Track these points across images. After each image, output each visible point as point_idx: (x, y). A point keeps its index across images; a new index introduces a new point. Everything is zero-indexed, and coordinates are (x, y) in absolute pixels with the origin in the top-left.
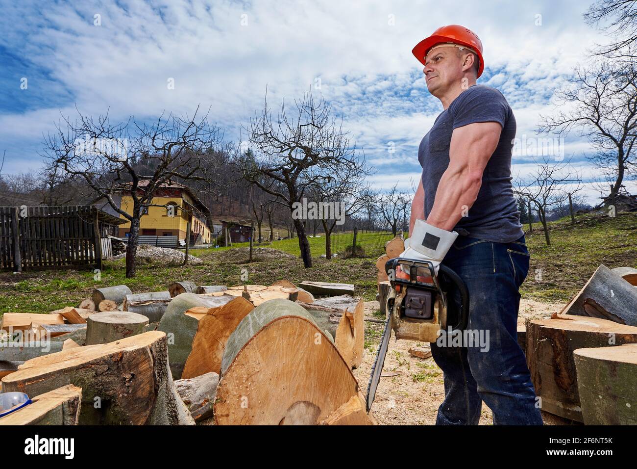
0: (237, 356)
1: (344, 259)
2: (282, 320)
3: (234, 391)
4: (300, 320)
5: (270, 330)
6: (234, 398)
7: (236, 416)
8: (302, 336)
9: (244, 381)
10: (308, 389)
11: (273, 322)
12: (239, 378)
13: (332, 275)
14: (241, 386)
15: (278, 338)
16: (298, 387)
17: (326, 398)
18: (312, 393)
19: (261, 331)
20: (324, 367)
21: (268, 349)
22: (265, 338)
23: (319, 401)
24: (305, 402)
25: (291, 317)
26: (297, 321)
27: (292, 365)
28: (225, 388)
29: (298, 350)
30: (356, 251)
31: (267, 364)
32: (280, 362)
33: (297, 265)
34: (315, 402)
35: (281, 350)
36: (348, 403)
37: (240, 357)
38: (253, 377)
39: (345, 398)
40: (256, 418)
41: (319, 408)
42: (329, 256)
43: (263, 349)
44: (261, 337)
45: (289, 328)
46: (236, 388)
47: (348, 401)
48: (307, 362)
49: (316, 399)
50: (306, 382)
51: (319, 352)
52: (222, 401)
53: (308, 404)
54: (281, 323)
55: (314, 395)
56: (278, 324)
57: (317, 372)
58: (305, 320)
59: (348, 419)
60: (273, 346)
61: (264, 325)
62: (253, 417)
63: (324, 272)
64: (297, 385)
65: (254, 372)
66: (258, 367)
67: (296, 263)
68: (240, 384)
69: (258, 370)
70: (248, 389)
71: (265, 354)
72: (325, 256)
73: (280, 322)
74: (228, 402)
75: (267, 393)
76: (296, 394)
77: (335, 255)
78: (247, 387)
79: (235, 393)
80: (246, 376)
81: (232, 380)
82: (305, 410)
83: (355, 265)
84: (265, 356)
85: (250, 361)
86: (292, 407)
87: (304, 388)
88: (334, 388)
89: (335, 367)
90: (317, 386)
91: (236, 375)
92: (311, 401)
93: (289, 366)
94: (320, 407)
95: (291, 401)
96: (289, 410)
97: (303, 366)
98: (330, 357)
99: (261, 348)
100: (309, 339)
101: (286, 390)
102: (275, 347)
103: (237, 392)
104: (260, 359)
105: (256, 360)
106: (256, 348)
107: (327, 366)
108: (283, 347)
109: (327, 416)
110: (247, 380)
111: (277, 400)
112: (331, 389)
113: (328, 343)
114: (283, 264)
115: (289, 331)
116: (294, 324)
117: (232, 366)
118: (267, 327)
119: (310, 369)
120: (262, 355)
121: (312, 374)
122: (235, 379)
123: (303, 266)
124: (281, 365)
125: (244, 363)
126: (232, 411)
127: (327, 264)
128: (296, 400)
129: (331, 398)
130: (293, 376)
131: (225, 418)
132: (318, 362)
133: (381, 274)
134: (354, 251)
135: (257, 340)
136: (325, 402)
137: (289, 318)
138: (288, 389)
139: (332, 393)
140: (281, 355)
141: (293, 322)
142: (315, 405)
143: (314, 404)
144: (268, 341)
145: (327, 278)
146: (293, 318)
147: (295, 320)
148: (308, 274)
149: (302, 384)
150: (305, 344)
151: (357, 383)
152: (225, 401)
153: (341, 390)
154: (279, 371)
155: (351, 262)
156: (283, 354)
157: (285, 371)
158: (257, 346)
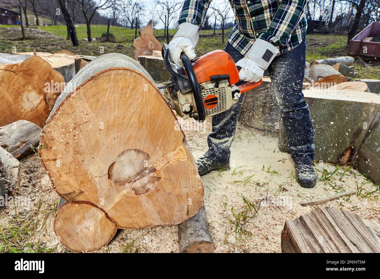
0: (61, 105)
1: (101, 42)
2: (114, 72)
3: (60, 139)
4: (134, 74)
5: (99, 81)
6: (60, 145)
7: (64, 161)
8: (135, 91)
9: (71, 130)
10: (139, 139)
11: (103, 73)
12: (65, 127)
13: (96, 53)
14: (68, 134)
15: (109, 90)
16: (129, 137)
17: (155, 147)
18: (143, 143)
19: (89, 80)
20: (156, 121)
21: (98, 100)
22: (94, 89)
23: (148, 149)
24: (135, 150)
25: (124, 69)
26: (131, 75)
27: (124, 117)
28: (49, 135)
29: (130, 104)
30: (110, 38)
31: (96, 116)
32: (110, 114)
33: (66, 44)
34: (146, 150)
35: (112, 103)
36: (175, 152)
37: (65, 106)
38: (81, 126)
39: (173, 147)
40: (86, 162)
41: (148, 155)
42: (90, 40)
43: (92, 100)
44: (89, 87)
45: (122, 81)
46: (63, 136)
47: (175, 150)
48: (140, 116)
49: (146, 148)
50: (137, 133)
51: (153, 107)
52: (47, 148)
53: (138, 151)
54: (113, 75)
55: (144, 144)
56: (109, 76)
57: (148, 125)
58: (140, 74)
59: (174, 167)
60: (103, 98)
61: (93, 75)
62: (83, 161)
63: (89, 50)
64: (128, 135)
65: (82, 122)
66: (87, 117)
67: (65, 42)
68: (67, 132)
69: (86, 120)
70: (76, 138)
71: (94, 105)
72: (87, 39)
73: (111, 74)
74: (55, 148)
75: (97, 142)
76: (127, 143)
77: (94, 39)
78: (75, 136)
79: (62, 141)
80: (73, 125)
81: (57, 128)
82: (135, 156)
83: (111, 47)
84: (93, 107)
85: (77, 111)
86: (123, 153)
87: (136, 139)
88: (163, 139)
89: (167, 122)
90: (148, 137)
91: (61, 124)
92: (141, 150)
93: (121, 118)
94: (150, 154)
95: (122, 149)
96: (119, 156)
97: (135, 119)
98: (162, 113)
99: (89, 99)
100: (144, 94)
101: (117, 140)
102: (106, 99)
103: (63, 140)
104: (89, 110)
105: (83, 110)
106: (83, 98)
107: (159, 120)
108: (114, 99)
109: (156, 161)
110: (74, 129)
111: (107, 148)
112: (161, 140)
113: (162, 100)
114: (54, 43)
115: (121, 84)
116: (128, 77)
117: (55, 114)
118: (96, 77)
119: (142, 122)
120: (91, 106)
121: (144, 127)
122: (60, 127)
123: (72, 45)
124: (112, 117)
125: (70, 112)
126: (59, 156)
127: (91, 45)
128: (127, 148)
129: (160, 147)
130: (124, 128)
131: (52, 162)
132: (150, 116)
133: (137, 51)
134: (108, 38)
135: (85, 90)
136: (154, 150)
137: (121, 71)
138: (119, 138)
139: (162, 143)
140: (113, 107)
141: (126, 75)
142: (145, 153)
143: (144, 151)
144: (98, 93)
145: (92, 54)
146: (126, 71)
147: (129, 73)
148: (77, 51)
149: (134, 135)
150: (138, 99)
151: (185, 136)
152: (51, 147)
153: (170, 141)
154: (110, 123)
155: (107, 44)
156: (115, 108)
157: (117, 123)
158: (85, 97)
